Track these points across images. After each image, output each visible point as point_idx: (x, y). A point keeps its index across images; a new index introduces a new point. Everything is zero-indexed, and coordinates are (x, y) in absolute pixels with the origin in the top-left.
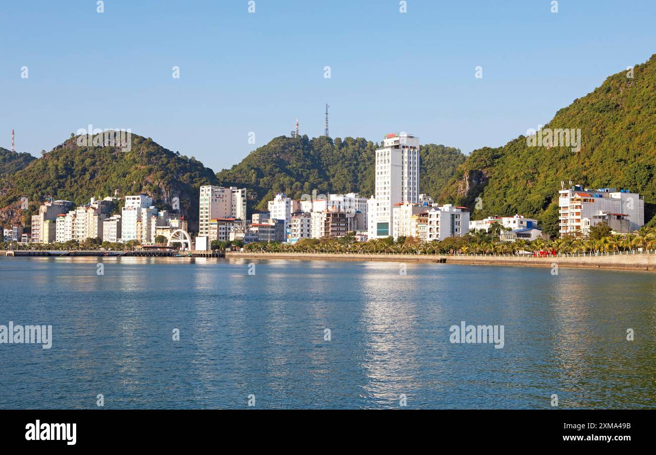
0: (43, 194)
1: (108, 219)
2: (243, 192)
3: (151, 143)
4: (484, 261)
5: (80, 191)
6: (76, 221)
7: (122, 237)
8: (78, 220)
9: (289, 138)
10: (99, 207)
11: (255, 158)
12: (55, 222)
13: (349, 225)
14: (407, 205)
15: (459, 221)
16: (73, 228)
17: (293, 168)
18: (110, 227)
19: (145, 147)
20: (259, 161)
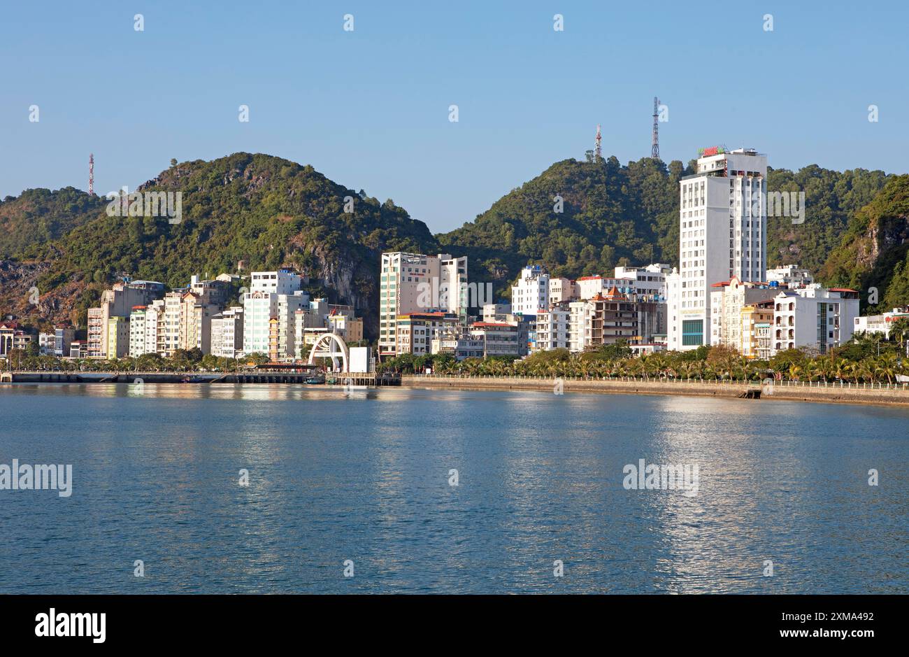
0: (113, 269)
1: (220, 314)
2: (461, 264)
3: (311, 175)
4: (823, 395)
5: (180, 263)
6: (165, 319)
7: (244, 347)
8: (168, 316)
9: (581, 164)
10: (205, 292)
11: (514, 202)
12: (128, 320)
13: (639, 325)
14: (737, 286)
15: (837, 317)
16: (159, 330)
17: (587, 218)
18: (222, 329)
19: (299, 183)
20: (521, 207)
